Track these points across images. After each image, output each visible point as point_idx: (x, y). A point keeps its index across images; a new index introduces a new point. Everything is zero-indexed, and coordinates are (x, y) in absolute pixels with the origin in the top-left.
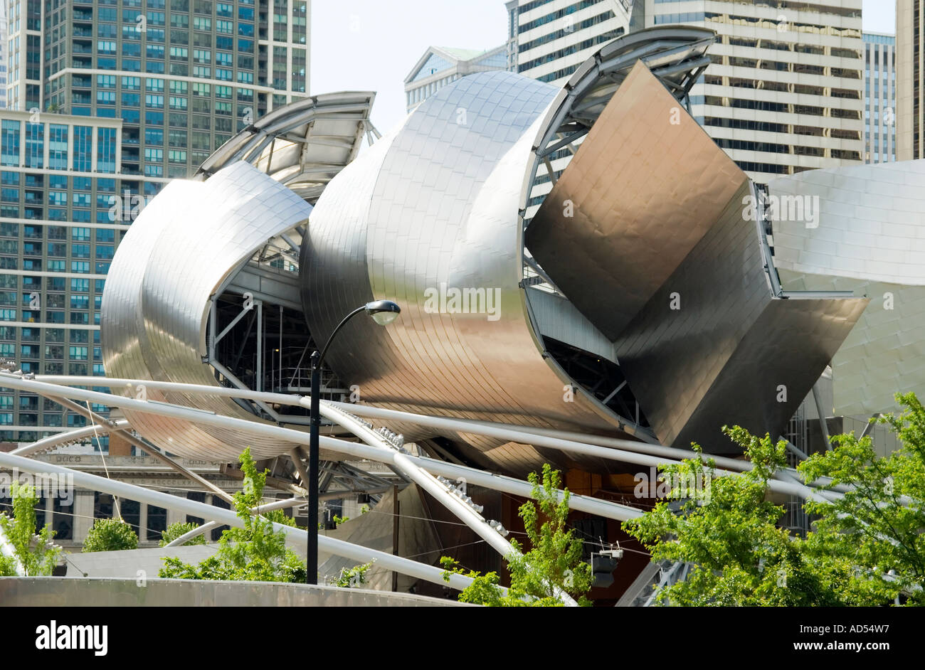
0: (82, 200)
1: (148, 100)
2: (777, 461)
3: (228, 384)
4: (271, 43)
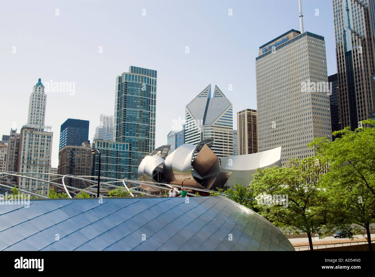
0: (123, 154)
1: (133, 140)
2: (222, 191)
3: (154, 182)
4: (150, 132)
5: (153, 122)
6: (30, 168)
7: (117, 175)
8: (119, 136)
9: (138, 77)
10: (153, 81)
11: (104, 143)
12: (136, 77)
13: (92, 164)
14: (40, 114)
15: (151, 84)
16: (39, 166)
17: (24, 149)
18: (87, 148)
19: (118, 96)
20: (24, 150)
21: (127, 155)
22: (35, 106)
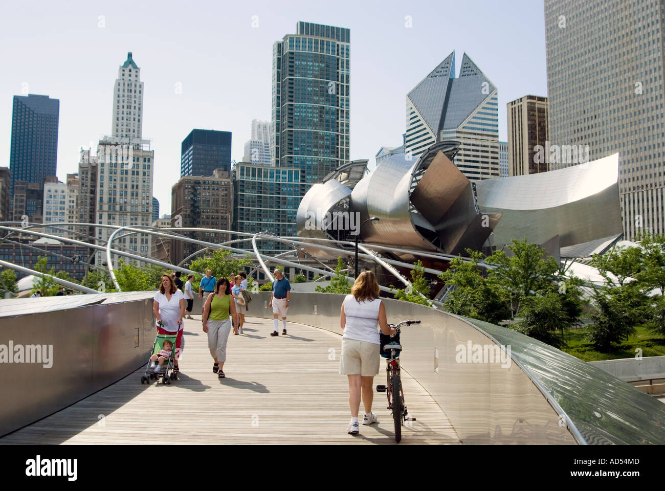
1: (307, 163)
2: (479, 258)
4: (339, 147)
5: (345, 128)
6: (114, 219)
7: (279, 230)
8: (281, 155)
9: (313, 42)
10: (343, 49)
11: (254, 170)
12: (310, 42)
13: (232, 210)
14: (132, 119)
15: (340, 54)
16: (131, 215)
17: (101, 183)
18: (221, 180)
19: (278, 81)
20: (102, 186)
21: (298, 191)
22: (124, 104)
